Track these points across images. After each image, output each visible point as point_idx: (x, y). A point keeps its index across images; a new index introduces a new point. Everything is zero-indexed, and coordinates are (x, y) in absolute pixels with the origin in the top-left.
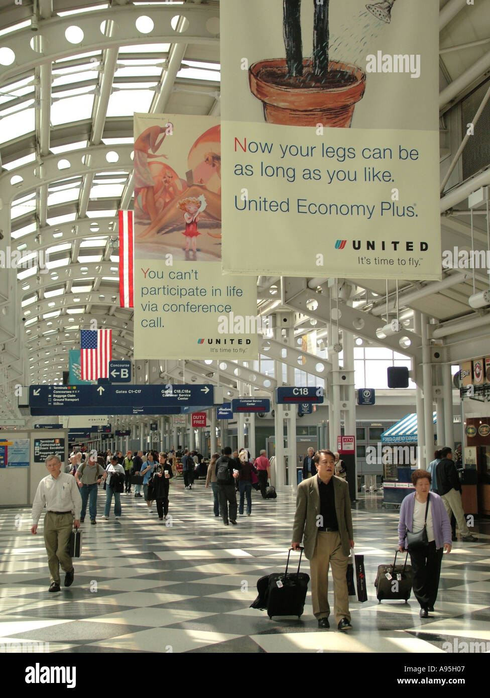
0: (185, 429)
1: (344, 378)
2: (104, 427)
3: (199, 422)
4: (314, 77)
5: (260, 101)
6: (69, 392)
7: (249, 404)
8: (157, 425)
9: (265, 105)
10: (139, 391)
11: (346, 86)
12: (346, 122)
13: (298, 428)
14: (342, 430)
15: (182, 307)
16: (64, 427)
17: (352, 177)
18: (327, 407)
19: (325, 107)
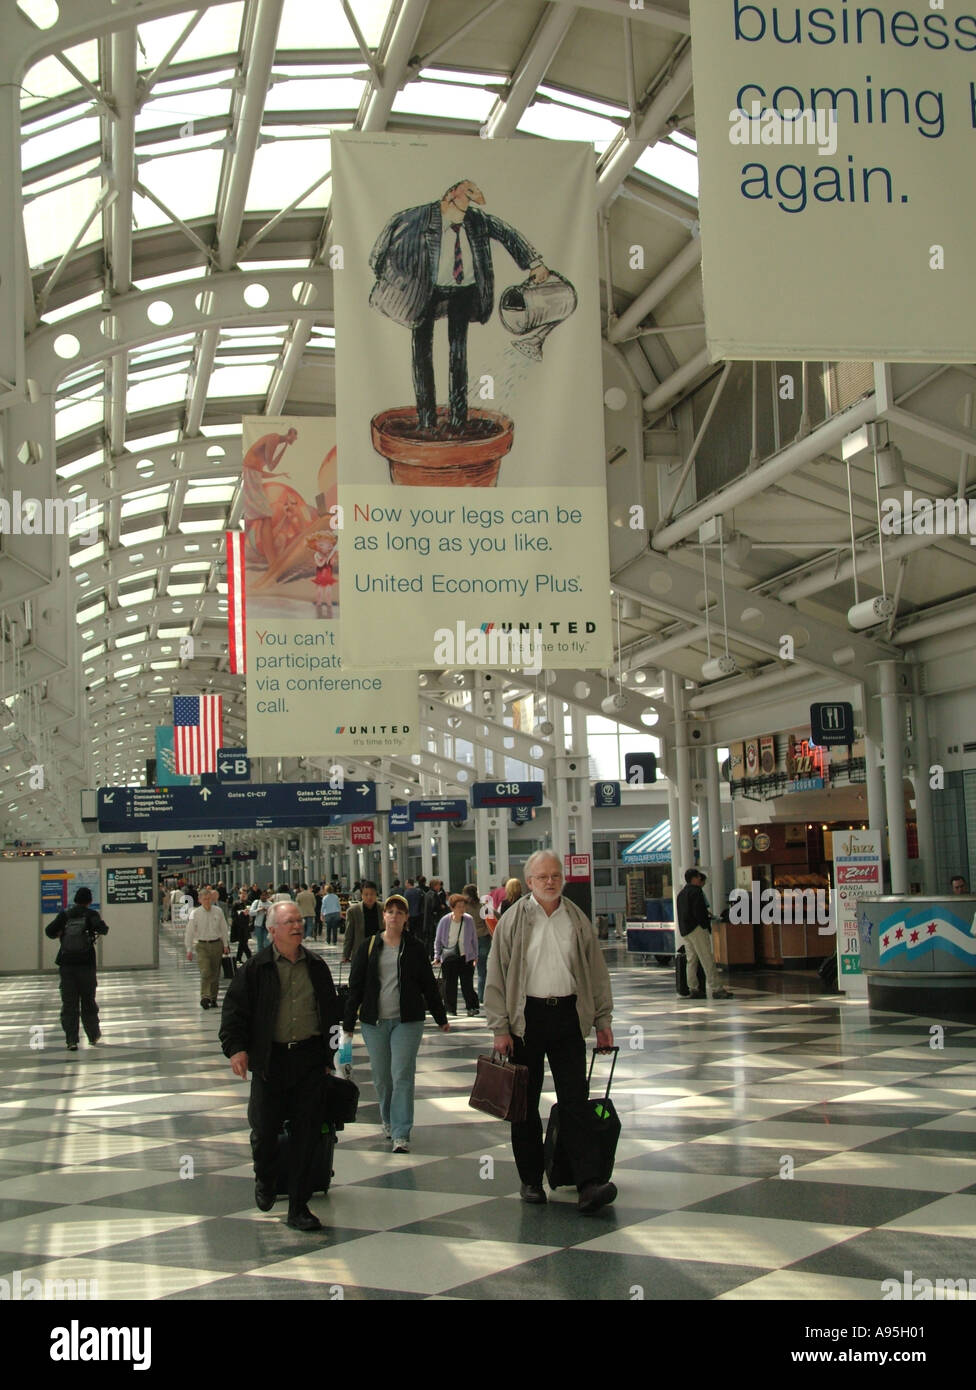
0: (343, 848)
1: (573, 767)
2: (214, 848)
3: (362, 837)
4: (451, 429)
5: (385, 459)
6: (157, 797)
7: (436, 809)
8: (298, 844)
9: (391, 463)
10: (264, 794)
11: (489, 437)
12: (490, 480)
13: (511, 843)
14: (572, 845)
15: (313, 684)
16: (150, 848)
17: (500, 546)
18: (549, 809)
19: (464, 463)
